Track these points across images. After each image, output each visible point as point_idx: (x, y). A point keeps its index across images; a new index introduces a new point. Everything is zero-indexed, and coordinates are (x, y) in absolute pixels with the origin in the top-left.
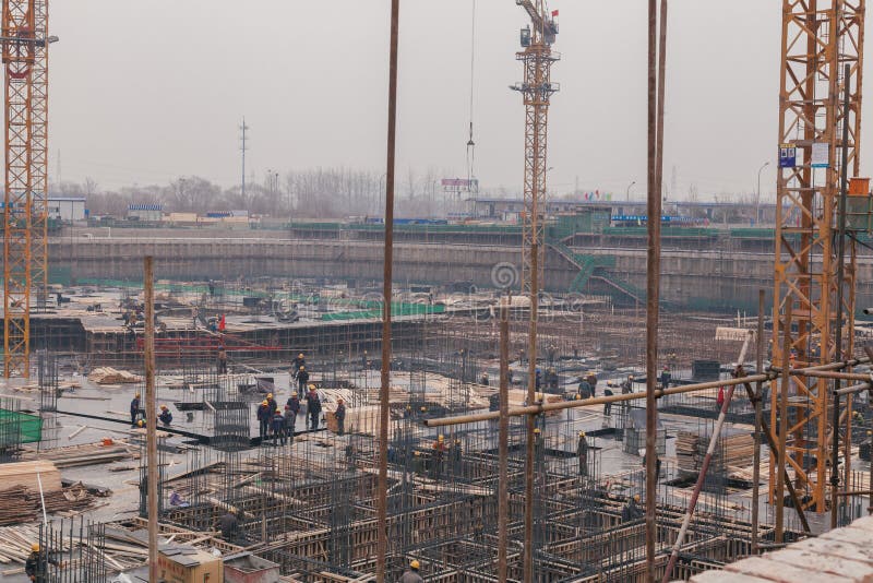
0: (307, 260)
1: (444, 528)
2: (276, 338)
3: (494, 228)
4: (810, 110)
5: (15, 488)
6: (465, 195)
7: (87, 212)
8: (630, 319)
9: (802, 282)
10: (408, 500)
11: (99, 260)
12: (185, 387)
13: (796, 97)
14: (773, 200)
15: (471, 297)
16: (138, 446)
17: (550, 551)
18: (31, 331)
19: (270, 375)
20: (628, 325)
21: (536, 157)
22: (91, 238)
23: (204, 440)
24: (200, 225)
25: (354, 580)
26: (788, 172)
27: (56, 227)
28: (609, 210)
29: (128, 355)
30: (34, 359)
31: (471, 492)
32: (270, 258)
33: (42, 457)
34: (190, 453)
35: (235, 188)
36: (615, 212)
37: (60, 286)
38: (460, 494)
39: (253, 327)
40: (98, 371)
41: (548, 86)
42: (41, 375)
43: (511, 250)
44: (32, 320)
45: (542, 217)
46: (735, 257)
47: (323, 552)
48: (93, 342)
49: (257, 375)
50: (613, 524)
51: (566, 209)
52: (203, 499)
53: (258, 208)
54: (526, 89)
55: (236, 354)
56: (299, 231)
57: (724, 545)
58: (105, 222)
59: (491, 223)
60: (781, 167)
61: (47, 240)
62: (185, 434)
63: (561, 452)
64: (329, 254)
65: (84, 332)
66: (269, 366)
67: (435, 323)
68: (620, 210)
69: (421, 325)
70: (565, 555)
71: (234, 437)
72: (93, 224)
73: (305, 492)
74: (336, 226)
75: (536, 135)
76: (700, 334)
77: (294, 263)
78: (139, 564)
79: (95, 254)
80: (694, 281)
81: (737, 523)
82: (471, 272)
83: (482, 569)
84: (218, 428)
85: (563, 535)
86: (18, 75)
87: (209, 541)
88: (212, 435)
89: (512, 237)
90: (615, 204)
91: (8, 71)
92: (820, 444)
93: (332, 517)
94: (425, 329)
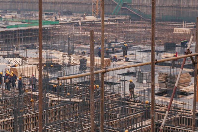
1: (62, 116)
10: (46, 104)
17: (107, 124)
20: (137, 28)
31: (73, 100)
47: (11, 127)
70: (113, 125)
82: (70, 6)
94: (51, 31)
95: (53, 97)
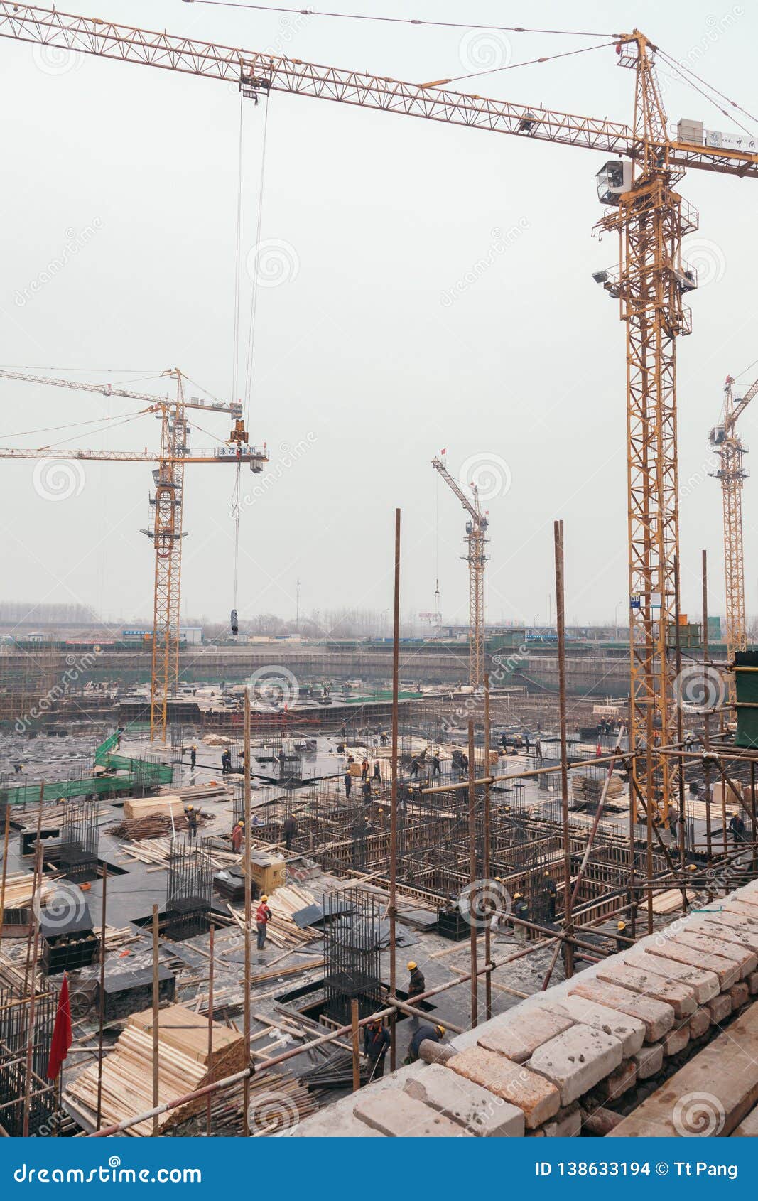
0: (338, 664)
1: (426, 840)
2: (318, 714)
3: (452, 644)
4: (648, 573)
5: (156, 814)
6: (434, 623)
7: (202, 638)
8: (538, 701)
9: (648, 679)
10: (403, 822)
11: (209, 666)
12: (262, 747)
13: (639, 564)
14: (627, 625)
15: (440, 687)
16: (232, 786)
17: (494, 856)
18: (168, 711)
19: (314, 739)
20: (537, 704)
21: (477, 599)
22: (205, 652)
23: (273, 782)
24: (272, 643)
25: (368, 875)
26: (636, 610)
27: (184, 646)
28: (523, 632)
29: (227, 727)
30: (169, 729)
31: (443, 815)
32: (315, 664)
33: (173, 794)
34: (265, 791)
35: (292, 621)
36: (527, 632)
37: (185, 682)
38: (435, 817)
39: (303, 708)
40: (208, 736)
41: (484, 558)
42: (173, 740)
43: (463, 657)
44: (168, 704)
45: (482, 637)
46: (603, 661)
47: (348, 855)
48: (205, 717)
49: (307, 739)
50: (534, 837)
51: (497, 632)
52: (272, 821)
53: (306, 633)
54: (470, 559)
55: (292, 726)
56: (331, 647)
57: (605, 851)
58: (214, 643)
59: (450, 641)
60: (631, 608)
61: (177, 655)
62: (261, 778)
63: (499, 789)
64: (350, 660)
65: (199, 711)
66: (313, 732)
67: (415, 705)
68: (530, 632)
69: (408, 706)
70: (503, 858)
71: (292, 780)
72: (206, 644)
73: (337, 816)
74: (354, 643)
75: (477, 586)
76: (583, 709)
77: (329, 667)
78: (232, 864)
79: (207, 662)
80: (578, 676)
81: (613, 836)
82: (439, 671)
83: (451, 868)
84: (282, 772)
85: (504, 844)
86: (164, 556)
87: (276, 849)
88: (278, 778)
89: (463, 649)
90: (527, 628)
91: (158, 554)
92: (665, 783)
93: (356, 832)
94: (411, 708)
95: (413, 810)
